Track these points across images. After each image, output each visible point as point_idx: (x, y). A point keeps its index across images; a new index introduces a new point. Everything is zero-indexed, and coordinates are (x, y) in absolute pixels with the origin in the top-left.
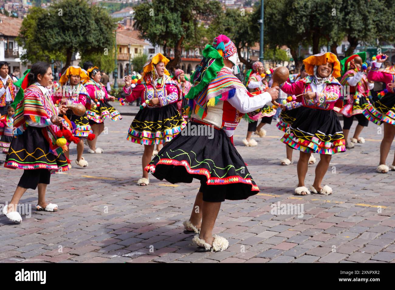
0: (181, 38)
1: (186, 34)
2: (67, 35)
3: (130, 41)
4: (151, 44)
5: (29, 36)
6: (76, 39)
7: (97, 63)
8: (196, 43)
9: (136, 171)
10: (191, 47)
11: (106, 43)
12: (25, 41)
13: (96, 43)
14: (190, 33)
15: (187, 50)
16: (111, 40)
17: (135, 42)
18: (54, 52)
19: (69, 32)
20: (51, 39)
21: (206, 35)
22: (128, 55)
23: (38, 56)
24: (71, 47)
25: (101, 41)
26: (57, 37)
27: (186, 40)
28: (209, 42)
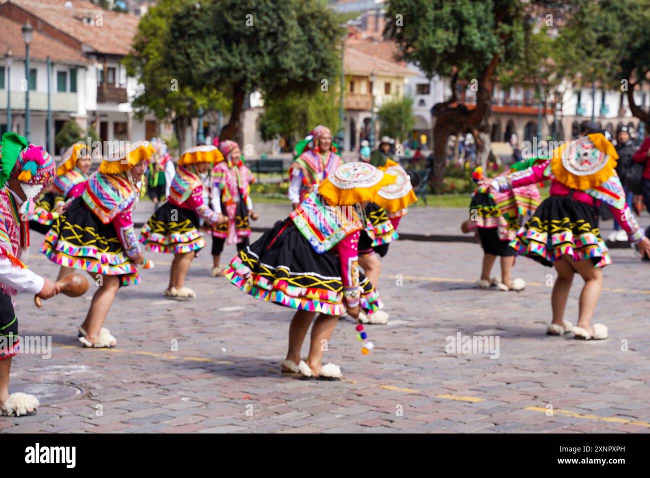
0: (493, 60)
1: (504, 51)
2: (236, 52)
3: (375, 65)
4: (422, 74)
5: (152, 54)
6: (255, 62)
7: (300, 117)
8: (527, 71)
9: (385, 364)
10: (516, 80)
11: (320, 71)
12: (142, 66)
13: (299, 72)
14: (515, 48)
15: (506, 88)
16: (332, 64)
17: (387, 68)
18: (205, 90)
19: (241, 46)
20: (201, 62)
21: (552, 54)
22: (368, 99)
23: (170, 99)
24: (244, 80)
25: (311, 65)
26: (213, 57)
27: (503, 65)
28: (559, 70)
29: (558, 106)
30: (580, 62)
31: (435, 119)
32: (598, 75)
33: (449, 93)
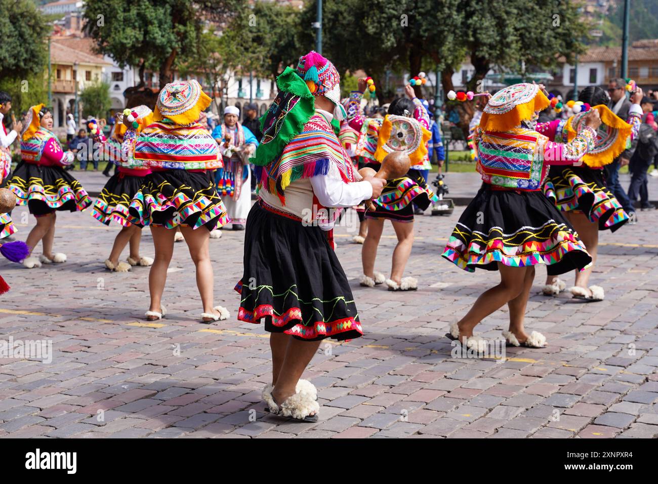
0: (172, 53)
1: (180, 46)
3: (77, 57)
4: (115, 63)
8: (199, 63)
10: (190, 69)
11: (30, 60)
13: (12, 61)
14: (189, 44)
15: (184, 76)
16: (40, 55)
17: (87, 60)
21: (219, 49)
22: (72, 84)
25: (22, 55)
27: (180, 58)
28: (224, 62)
29: (225, 90)
30: (240, 55)
31: (127, 100)
32: (254, 66)
33: (138, 80)
